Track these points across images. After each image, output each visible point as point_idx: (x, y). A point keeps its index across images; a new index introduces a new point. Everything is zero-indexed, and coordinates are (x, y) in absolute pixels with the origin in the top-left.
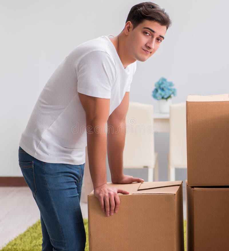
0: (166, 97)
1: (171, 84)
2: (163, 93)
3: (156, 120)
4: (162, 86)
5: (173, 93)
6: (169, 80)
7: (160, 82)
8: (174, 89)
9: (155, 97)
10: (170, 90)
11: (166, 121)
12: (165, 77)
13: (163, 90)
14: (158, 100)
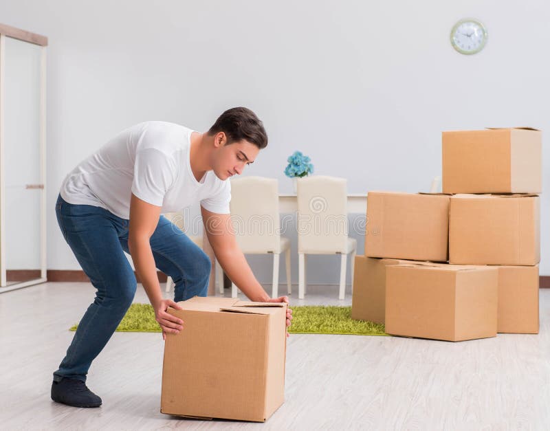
0: (299, 173)
1: (307, 159)
2: (296, 169)
3: (281, 198)
4: (295, 161)
5: (309, 170)
6: (304, 154)
7: (294, 156)
8: (311, 165)
9: (287, 173)
10: (305, 165)
11: (294, 199)
12: (300, 151)
13: (296, 165)
14: (291, 177)
